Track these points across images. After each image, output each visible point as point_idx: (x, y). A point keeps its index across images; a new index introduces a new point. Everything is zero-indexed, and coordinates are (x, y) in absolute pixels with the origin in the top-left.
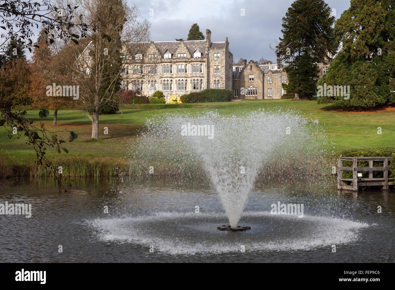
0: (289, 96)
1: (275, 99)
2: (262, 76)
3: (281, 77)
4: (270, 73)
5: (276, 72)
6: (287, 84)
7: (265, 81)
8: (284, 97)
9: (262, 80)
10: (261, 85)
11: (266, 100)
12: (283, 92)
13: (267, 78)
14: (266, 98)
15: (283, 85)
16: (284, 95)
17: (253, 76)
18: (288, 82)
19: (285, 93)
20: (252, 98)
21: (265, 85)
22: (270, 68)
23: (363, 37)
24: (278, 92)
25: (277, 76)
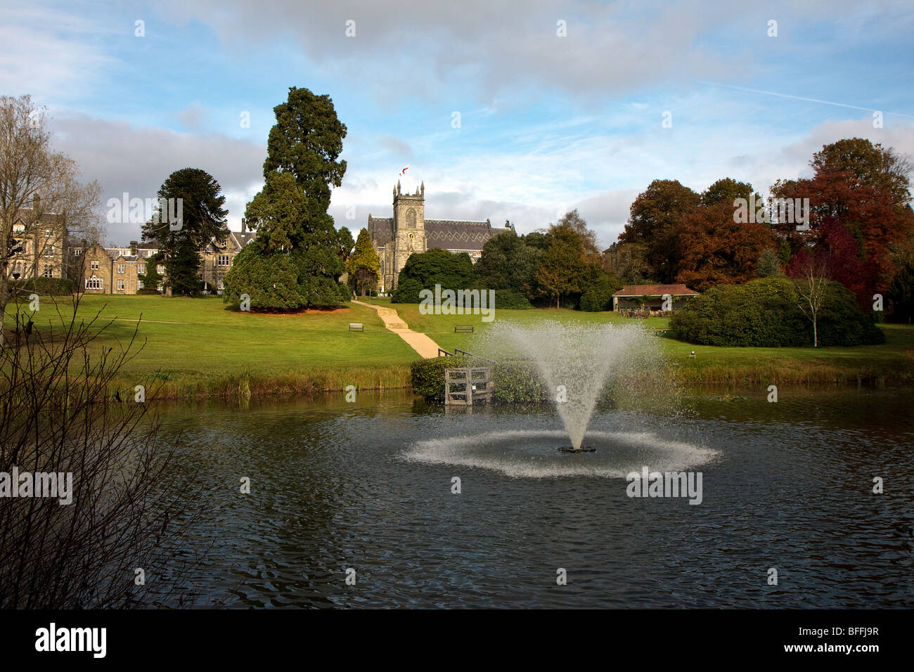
0: (148, 292)
1: (129, 295)
2: (110, 263)
3: (137, 266)
4: (121, 260)
5: (129, 259)
6: (145, 275)
7: (114, 271)
8: (141, 292)
9: (110, 268)
10: (109, 275)
11: (115, 295)
12: (140, 285)
13: (118, 266)
14: (114, 292)
15: (140, 277)
16: (141, 289)
17: (97, 263)
18: (147, 273)
19: (142, 287)
20: (95, 292)
21: (114, 275)
22: (120, 254)
23: (284, 226)
24: (132, 285)
25: (131, 264)
